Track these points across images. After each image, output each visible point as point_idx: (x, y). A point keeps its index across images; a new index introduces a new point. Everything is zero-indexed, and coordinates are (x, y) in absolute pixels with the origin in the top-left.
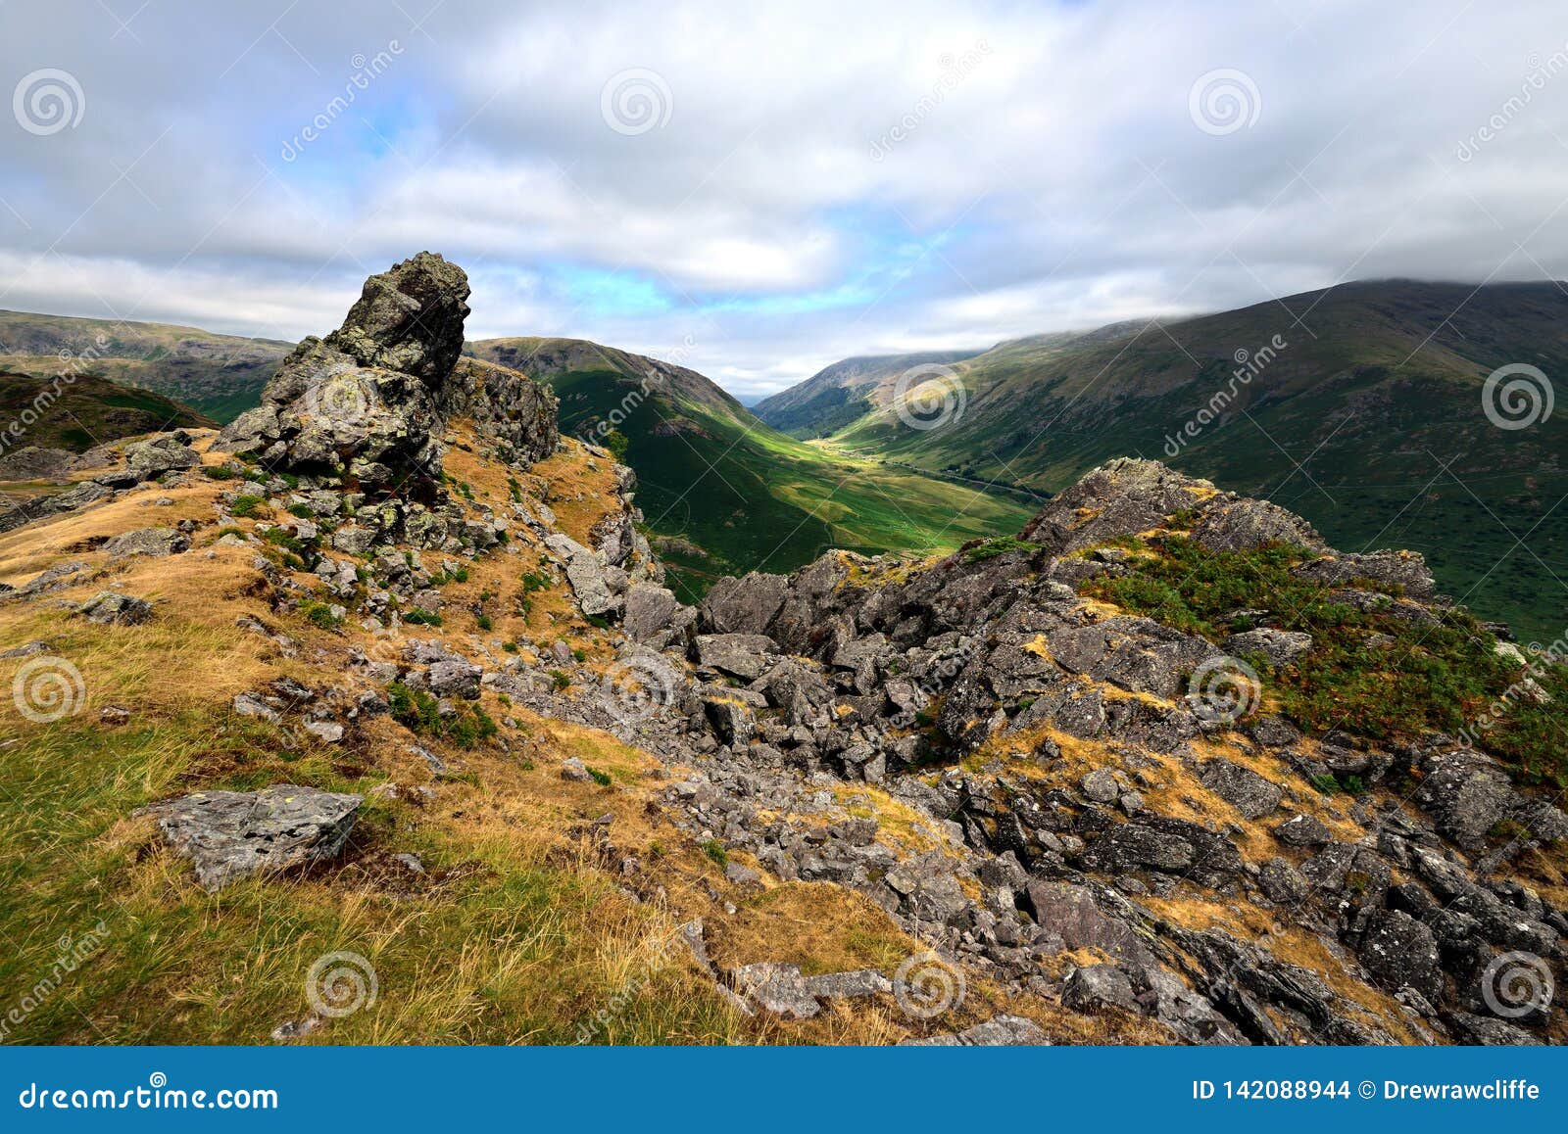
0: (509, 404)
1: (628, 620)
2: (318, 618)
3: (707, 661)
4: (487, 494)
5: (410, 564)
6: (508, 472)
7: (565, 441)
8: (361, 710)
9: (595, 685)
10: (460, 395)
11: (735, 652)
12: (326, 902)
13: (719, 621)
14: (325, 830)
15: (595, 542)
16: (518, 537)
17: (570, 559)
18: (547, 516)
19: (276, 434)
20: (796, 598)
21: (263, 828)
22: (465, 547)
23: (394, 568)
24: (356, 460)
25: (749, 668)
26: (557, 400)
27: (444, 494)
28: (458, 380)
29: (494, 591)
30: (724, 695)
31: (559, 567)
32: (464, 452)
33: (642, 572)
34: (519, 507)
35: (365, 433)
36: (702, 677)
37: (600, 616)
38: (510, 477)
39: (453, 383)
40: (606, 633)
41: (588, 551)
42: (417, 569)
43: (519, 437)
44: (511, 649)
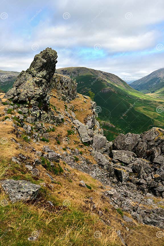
0: (65, 85)
1: (94, 144)
2: (25, 139)
3: (115, 158)
4: (59, 109)
5: (42, 126)
6: (64, 103)
7: (79, 95)
8: (36, 163)
9: (85, 161)
10: (54, 83)
11: (123, 156)
12: (35, 210)
13: (119, 146)
14: (34, 193)
15: (86, 122)
16: (66, 120)
17: (79, 127)
18: (73, 115)
19: (16, 94)
20: (142, 141)
21: (22, 190)
22: (54, 123)
23: (39, 127)
24: (31, 100)
25: (127, 161)
26: (77, 84)
27: (50, 109)
28: (54, 80)
29: (61, 134)
30: (120, 168)
31: (76, 129)
32: (55, 98)
33: (97, 131)
34: (67, 112)
35: (33, 94)
36: (114, 162)
37: (86, 143)
38: (65, 104)
39: (52, 80)
40: (88, 147)
41: (84, 125)
42: (44, 128)
43: (67, 94)
44: (64, 149)
